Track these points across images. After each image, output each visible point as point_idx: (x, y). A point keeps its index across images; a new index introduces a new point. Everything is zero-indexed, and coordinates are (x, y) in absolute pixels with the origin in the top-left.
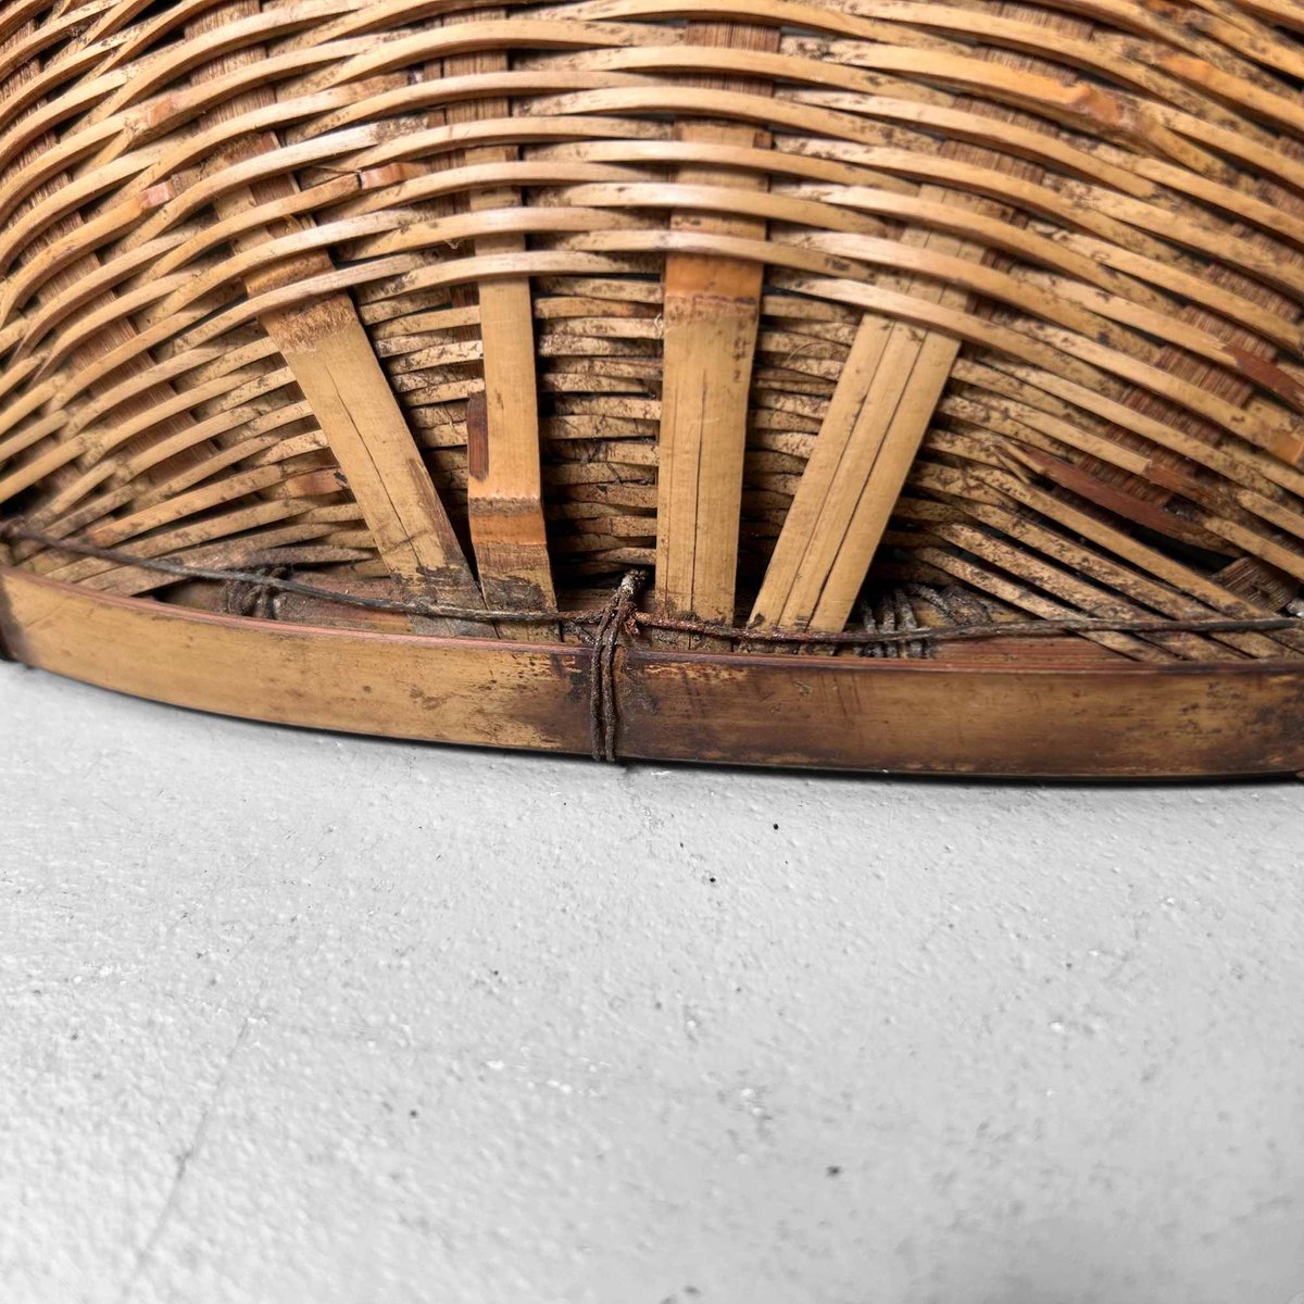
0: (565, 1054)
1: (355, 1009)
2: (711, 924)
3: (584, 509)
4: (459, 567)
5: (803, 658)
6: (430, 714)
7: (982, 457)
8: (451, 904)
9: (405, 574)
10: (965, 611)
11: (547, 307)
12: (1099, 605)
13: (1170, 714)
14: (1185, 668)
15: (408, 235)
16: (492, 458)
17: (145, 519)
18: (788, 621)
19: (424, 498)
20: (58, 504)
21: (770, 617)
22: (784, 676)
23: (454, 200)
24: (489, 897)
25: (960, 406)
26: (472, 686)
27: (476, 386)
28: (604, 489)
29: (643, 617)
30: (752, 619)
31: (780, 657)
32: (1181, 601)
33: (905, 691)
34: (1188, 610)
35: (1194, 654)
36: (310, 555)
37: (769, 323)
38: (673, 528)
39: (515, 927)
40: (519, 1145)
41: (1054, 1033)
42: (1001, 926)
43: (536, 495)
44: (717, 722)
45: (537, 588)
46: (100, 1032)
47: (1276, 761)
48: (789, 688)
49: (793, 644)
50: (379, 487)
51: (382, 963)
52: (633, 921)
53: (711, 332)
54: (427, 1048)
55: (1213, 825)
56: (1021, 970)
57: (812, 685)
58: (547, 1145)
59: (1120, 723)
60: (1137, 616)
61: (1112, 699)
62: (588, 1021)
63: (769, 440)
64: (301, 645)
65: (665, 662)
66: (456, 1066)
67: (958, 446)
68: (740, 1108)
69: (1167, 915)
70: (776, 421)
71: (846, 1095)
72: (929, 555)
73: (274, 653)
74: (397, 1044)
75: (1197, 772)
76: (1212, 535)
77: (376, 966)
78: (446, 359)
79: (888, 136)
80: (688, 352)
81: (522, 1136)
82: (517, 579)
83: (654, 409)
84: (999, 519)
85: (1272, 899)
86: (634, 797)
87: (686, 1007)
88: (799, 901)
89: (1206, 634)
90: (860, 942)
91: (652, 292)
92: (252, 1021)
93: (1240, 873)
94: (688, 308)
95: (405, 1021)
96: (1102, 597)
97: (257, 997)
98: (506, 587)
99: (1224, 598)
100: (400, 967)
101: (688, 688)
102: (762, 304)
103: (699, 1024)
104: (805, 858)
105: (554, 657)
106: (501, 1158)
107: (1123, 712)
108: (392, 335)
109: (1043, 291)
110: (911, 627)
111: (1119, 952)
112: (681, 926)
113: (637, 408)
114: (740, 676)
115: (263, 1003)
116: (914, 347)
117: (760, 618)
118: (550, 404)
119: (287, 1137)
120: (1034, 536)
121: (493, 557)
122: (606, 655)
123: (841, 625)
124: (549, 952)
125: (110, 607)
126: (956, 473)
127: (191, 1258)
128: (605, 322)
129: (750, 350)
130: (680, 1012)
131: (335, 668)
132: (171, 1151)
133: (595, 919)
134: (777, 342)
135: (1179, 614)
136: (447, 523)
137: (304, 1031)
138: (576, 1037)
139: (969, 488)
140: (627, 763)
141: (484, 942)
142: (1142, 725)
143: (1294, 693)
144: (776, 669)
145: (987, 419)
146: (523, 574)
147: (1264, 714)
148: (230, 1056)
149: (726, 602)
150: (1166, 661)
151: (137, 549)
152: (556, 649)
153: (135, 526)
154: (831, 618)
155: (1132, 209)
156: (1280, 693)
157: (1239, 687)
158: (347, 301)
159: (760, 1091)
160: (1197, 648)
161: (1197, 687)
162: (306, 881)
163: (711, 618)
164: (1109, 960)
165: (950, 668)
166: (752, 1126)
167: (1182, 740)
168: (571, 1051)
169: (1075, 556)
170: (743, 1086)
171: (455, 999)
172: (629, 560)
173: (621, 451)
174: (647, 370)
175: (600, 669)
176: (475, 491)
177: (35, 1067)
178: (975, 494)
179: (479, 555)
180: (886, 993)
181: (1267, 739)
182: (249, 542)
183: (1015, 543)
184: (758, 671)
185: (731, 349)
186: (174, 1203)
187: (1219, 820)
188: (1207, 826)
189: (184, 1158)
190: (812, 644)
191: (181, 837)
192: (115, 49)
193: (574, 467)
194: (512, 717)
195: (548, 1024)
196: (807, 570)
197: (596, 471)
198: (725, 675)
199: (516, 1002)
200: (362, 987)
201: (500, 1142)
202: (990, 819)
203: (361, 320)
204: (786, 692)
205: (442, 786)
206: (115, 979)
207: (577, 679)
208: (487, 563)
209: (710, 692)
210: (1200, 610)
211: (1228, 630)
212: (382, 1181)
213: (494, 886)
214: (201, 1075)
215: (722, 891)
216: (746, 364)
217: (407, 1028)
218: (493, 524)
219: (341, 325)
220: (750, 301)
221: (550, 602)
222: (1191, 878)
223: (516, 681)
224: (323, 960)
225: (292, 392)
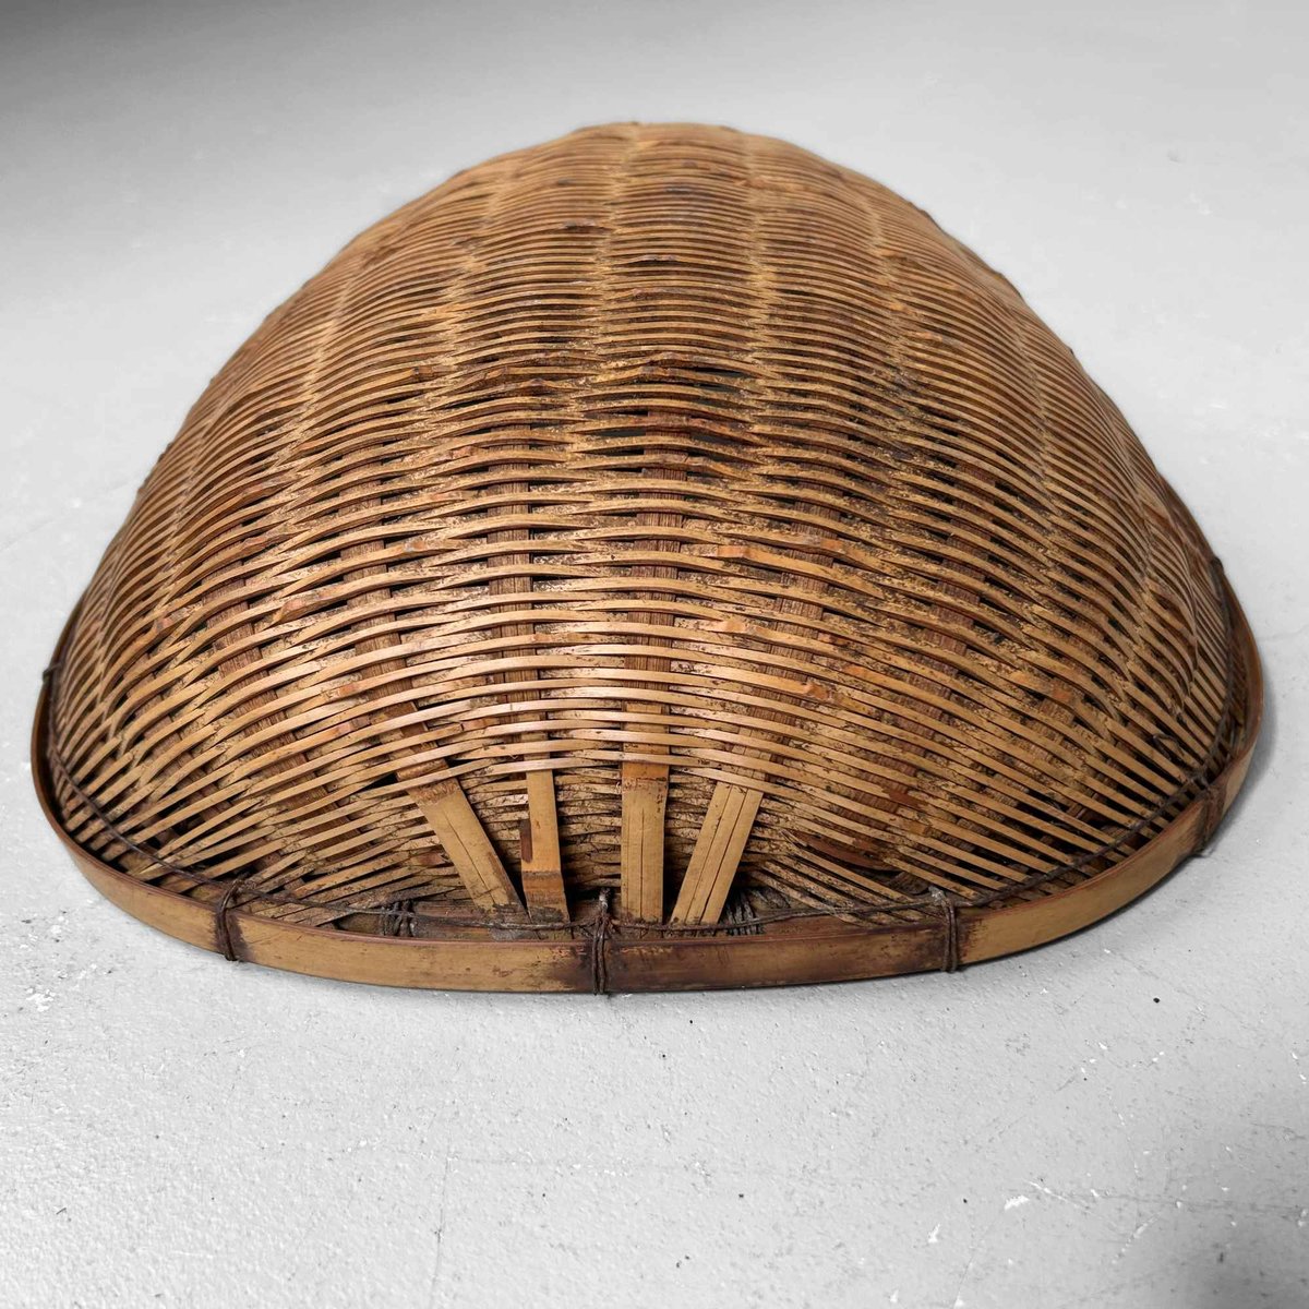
0: (608, 1156)
1: (500, 1146)
2: (667, 1081)
3: (578, 864)
4: (517, 903)
5: (699, 939)
6: (504, 979)
7: (778, 838)
8: (534, 1084)
9: (486, 909)
10: (775, 901)
11: (561, 780)
12: (838, 901)
13: (875, 951)
14: (882, 930)
15: (488, 751)
16: (534, 851)
17: (327, 882)
18: (690, 919)
19: (496, 872)
20: (267, 873)
21: (681, 919)
22: (691, 949)
23: (514, 738)
24: (552, 1078)
25: (765, 818)
26: (527, 965)
27: (524, 815)
28: (589, 855)
29: (616, 922)
30: (672, 920)
31: (687, 939)
32: (876, 897)
33: (751, 951)
34: (880, 901)
35: (884, 921)
36: (422, 892)
37: (673, 786)
38: (630, 878)
39: (569, 1094)
40: (597, 1203)
41: (832, 1118)
42: (805, 1065)
43: (558, 869)
44: (657, 972)
45: (559, 911)
46: (372, 1176)
47: (928, 965)
48: (694, 955)
49: (694, 932)
50: (471, 866)
51: (507, 1121)
52: (628, 1084)
53: (646, 793)
54: (542, 1162)
55: (902, 998)
56: (815, 1087)
57: (705, 952)
58: (610, 1201)
59: (853, 957)
60: (856, 906)
61: (848, 947)
62: (616, 1138)
63: (673, 831)
64: (432, 951)
65: (631, 946)
66: (558, 1169)
67: (767, 834)
68: (695, 1172)
69: (882, 1052)
70: (677, 824)
71: (742, 1160)
72: (755, 874)
73: (415, 955)
74: (526, 1162)
75: (891, 973)
76: (888, 865)
77: (504, 1123)
78: (507, 804)
79: (724, 706)
80: (634, 802)
81: (598, 1199)
82: (549, 908)
83: (617, 821)
84: (787, 861)
85: (929, 1037)
86: (616, 1012)
87: (662, 1126)
88: (708, 1063)
89: (888, 912)
90: (739, 1081)
91: (614, 775)
92: (449, 1159)
93: (914, 1024)
94: (634, 784)
95: (528, 1150)
96: (839, 897)
97: (449, 1147)
98: (543, 912)
99: (895, 895)
100: (517, 1122)
101: (643, 958)
102: (669, 779)
103: (669, 1134)
104: (708, 1039)
105: (572, 948)
106: (590, 1211)
107: (855, 952)
108: (477, 792)
109: (799, 770)
110: (750, 917)
111: (860, 1072)
112: (652, 1083)
113: (607, 821)
114: (669, 951)
115: (453, 1150)
116: (742, 796)
117: (676, 919)
118: (562, 821)
119: (486, 1215)
120: (804, 869)
121: (536, 898)
122: (600, 945)
123: (717, 920)
124: (590, 1105)
125: (313, 935)
126: (766, 843)
127: (457, 1277)
128: (591, 786)
129: (665, 799)
130: (660, 1128)
131: (451, 960)
132: (431, 1230)
133: (609, 1084)
134: (676, 793)
135: (876, 903)
136: (510, 882)
137: (478, 1161)
138: (613, 1147)
139: (772, 849)
140: (609, 993)
141: (556, 1103)
142: (863, 957)
143: (932, 937)
144: (687, 946)
145: (778, 822)
146: (551, 906)
147: (920, 947)
148: (444, 1179)
149: (659, 912)
150: (871, 927)
151: (322, 898)
152: (572, 944)
153: (320, 886)
154: (711, 917)
155: (836, 733)
156: (925, 937)
157: (906, 937)
158: (455, 781)
159: (703, 1163)
160: (885, 919)
161: (887, 939)
162: (454, 1080)
163: (651, 920)
164: (855, 1078)
165: (771, 939)
166: (702, 1180)
167: (882, 961)
168: (612, 1154)
169: (825, 878)
170: (695, 1161)
171: (549, 1136)
172: (602, 884)
173: (597, 838)
174: (614, 806)
175: (597, 952)
176: (525, 867)
177: (345, 1199)
178: (775, 852)
179: (528, 897)
180: (755, 1106)
181: (922, 956)
182: (388, 889)
183: (796, 872)
184: (678, 948)
185: (656, 799)
186: (440, 1254)
187: (905, 995)
188: (899, 1000)
189: (438, 1233)
190: (703, 932)
191: (377, 1061)
192: (312, 651)
193: (574, 846)
194: (549, 978)
195: (598, 1143)
196: (698, 895)
197: (585, 847)
198: (661, 950)
199: (579, 1133)
200: (501, 1135)
201: (586, 1202)
202: (795, 1005)
203: (462, 788)
204: (692, 956)
205: (512, 1016)
206: (369, 1148)
207: (584, 958)
208: (533, 901)
209: (654, 959)
210: (885, 901)
211: (899, 910)
212: (537, 1229)
213: (554, 1072)
214: (432, 1191)
215: (670, 1061)
216: (663, 805)
217: (529, 1153)
218: (536, 883)
219: (452, 792)
220: (663, 779)
221: (566, 917)
222: (892, 1030)
223: (551, 961)
224: (476, 1122)
225: (421, 821)
